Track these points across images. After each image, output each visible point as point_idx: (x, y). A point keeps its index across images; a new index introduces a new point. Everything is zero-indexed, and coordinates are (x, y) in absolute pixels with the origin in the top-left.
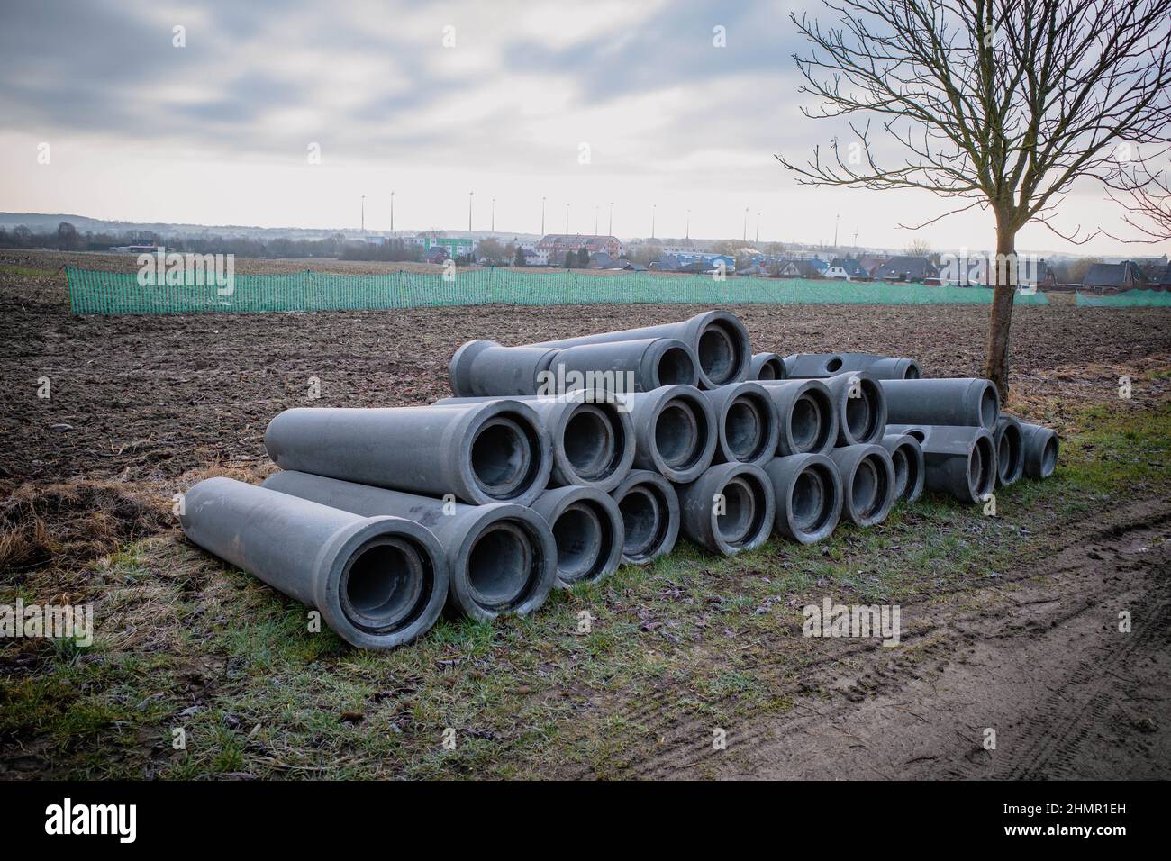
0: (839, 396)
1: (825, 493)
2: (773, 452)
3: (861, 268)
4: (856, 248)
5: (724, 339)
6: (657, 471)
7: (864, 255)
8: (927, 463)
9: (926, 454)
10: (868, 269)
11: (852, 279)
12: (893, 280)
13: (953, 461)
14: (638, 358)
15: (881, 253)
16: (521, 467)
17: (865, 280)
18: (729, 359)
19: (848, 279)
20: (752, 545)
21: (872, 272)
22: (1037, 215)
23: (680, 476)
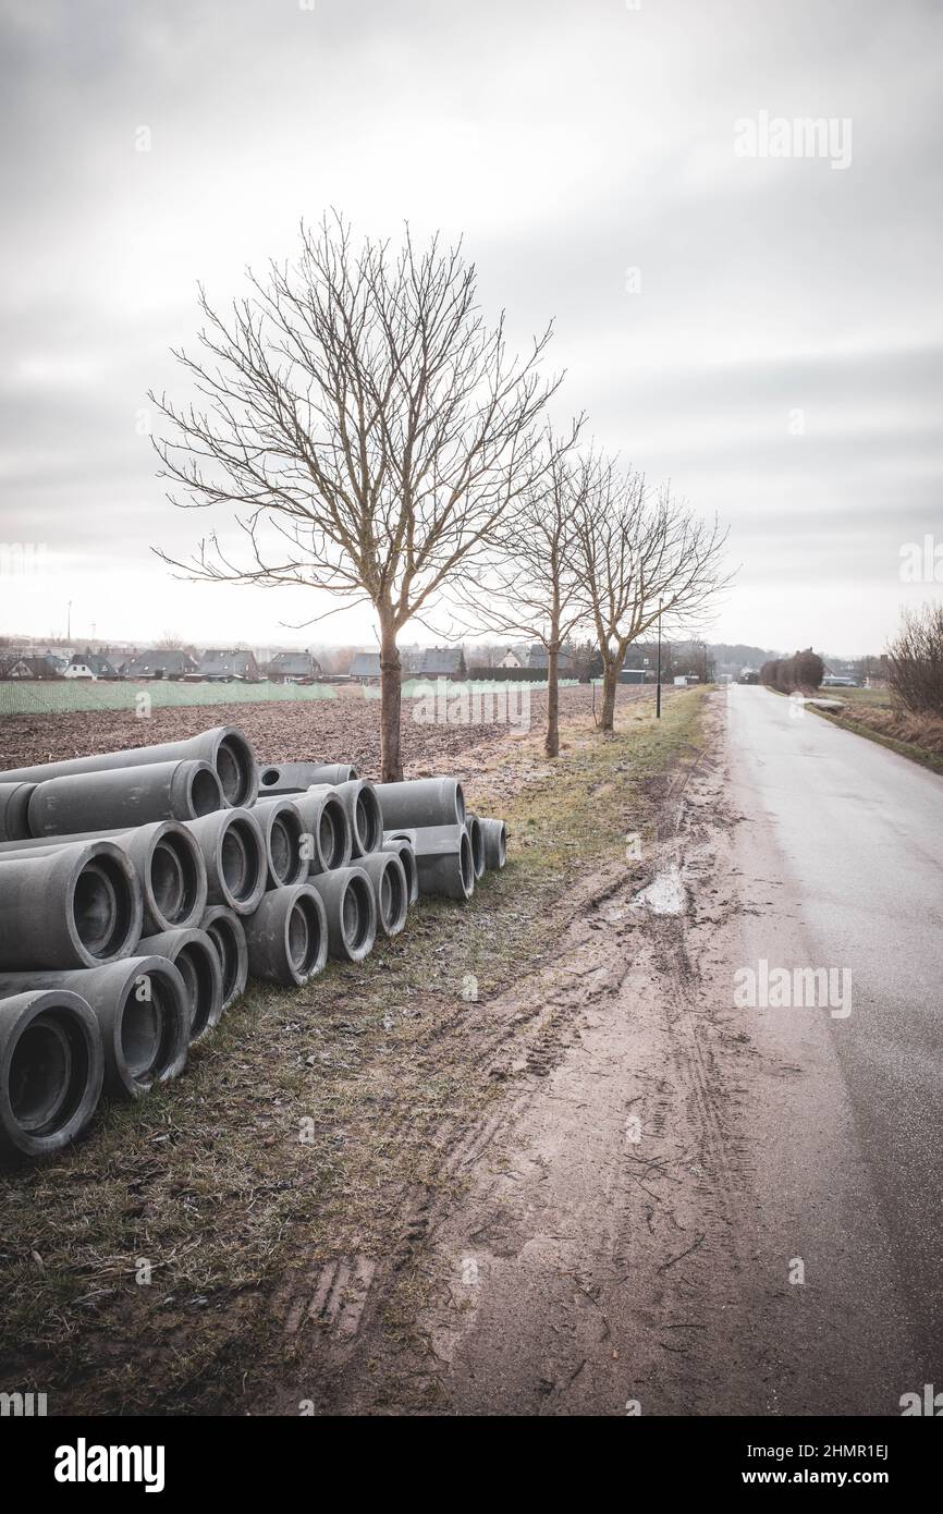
0: (349, 801)
1: (360, 905)
2: (307, 873)
3: (108, 666)
4: (94, 642)
5: (230, 756)
6: (227, 905)
7: (107, 650)
8: (418, 865)
9: (417, 857)
10: (116, 666)
11: (98, 678)
12: (148, 678)
13: (446, 860)
14: (166, 784)
15: (125, 646)
16: (109, 918)
17: (115, 679)
18: (236, 778)
19: (94, 678)
20: (315, 970)
21: (121, 669)
22: (418, 613)
23: (245, 907)
